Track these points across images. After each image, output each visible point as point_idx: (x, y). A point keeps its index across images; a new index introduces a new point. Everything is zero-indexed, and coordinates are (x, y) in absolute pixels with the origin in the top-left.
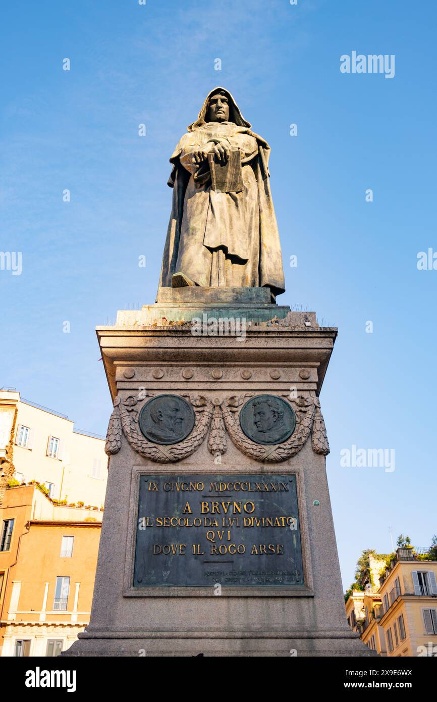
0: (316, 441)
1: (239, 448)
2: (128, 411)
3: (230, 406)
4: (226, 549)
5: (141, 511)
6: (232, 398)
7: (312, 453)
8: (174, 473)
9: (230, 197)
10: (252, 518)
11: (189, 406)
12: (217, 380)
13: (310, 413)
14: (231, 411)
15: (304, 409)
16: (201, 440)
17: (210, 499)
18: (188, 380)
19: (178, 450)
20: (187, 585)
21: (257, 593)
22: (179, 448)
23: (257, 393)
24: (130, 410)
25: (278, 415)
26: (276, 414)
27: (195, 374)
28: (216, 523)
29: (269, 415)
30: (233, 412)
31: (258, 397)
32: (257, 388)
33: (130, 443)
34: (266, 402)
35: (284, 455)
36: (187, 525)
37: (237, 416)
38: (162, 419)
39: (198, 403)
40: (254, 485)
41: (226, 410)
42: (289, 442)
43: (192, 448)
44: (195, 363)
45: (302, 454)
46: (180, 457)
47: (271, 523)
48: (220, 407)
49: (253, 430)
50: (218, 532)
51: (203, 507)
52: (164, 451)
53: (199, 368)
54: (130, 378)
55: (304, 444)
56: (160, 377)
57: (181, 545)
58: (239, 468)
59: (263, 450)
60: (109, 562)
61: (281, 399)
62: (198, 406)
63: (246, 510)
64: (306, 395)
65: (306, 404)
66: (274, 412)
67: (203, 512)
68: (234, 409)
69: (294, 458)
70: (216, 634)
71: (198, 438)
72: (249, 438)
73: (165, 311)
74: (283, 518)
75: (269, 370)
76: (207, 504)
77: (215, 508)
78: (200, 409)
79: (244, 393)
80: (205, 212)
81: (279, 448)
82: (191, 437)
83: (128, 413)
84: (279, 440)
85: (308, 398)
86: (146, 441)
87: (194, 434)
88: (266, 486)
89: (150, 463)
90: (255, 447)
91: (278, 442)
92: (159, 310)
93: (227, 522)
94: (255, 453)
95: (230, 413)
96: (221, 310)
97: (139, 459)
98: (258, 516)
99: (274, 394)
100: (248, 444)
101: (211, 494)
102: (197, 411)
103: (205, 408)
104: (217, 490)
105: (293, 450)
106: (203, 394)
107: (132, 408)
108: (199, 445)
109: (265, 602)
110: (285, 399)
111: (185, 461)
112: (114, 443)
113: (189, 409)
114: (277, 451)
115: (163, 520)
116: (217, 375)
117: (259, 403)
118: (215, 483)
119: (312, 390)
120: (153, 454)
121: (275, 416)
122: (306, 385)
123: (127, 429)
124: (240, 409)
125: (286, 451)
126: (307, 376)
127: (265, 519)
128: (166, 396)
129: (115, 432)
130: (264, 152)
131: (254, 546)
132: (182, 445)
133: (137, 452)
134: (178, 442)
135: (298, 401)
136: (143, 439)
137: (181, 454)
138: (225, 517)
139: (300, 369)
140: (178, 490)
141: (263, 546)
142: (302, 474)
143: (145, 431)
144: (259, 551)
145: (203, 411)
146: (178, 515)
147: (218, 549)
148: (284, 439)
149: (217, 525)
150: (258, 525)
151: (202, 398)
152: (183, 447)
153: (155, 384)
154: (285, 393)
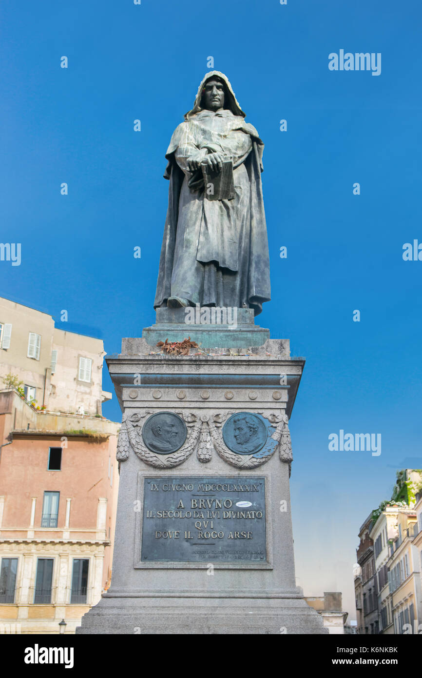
0: (282, 453)
1: (222, 457)
2: (134, 426)
3: (215, 422)
4: (210, 535)
5: (146, 506)
6: (217, 415)
7: (278, 461)
8: (171, 476)
9: (222, 205)
10: (230, 512)
11: (182, 422)
12: (205, 400)
13: (279, 428)
14: (216, 426)
15: (274, 425)
16: (192, 450)
17: (198, 497)
18: (181, 400)
19: (174, 459)
20: (180, 560)
21: (231, 567)
22: (174, 457)
23: (238, 411)
24: (135, 425)
25: (253, 430)
26: (252, 430)
27: (187, 394)
28: (202, 515)
29: (246, 430)
30: (218, 427)
31: (238, 414)
32: (238, 407)
33: (136, 453)
34: (244, 419)
35: (256, 464)
36: (181, 517)
37: (220, 430)
38: (161, 433)
39: (190, 420)
40: (232, 487)
41: (212, 425)
42: (261, 452)
43: (185, 457)
44: (187, 385)
45: (271, 463)
46: (175, 464)
47: (244, 516)
48: (207, 423)
49: (232, 442)
50: (204, 522)
51: (193, 503)
52: (163, 459)
53: (190, 390)
54: (134, 398)
55: (273, 454)
56: (159, 397)
57: (176, 532)
58: (221, 473)
59: (240, 460)
60: (123, 543)
61: (256, 417)
62: (189, 422)
63: (225, 505)
64: (277, 413)
65: (277, 421)
66: (251, 427)
67: (192, 507)
68: (219, 425)
69: (264, 465)
70: (201, 594)
71: (189, 449)
72: (230, 449)
73: (162, 334)
74: (253, 512)
75: (248, 391)
76: (196, 501)
77: (202, 504)
78: (191, 425)
79: (227, 411)
80: (198, 223)
81: (253, 457)
82: (184, 448)
83: (133, 429)
84: (253, 451)
85: (278, 416)
86: (148, 451)
87: (186, 445)
88: (241, 487)
89: (152, 469)
90: (234, 457)
91: (252, 453)
92: (157, 333)
93: (211, 515)
94: (234, 462)
95: (215, 428)
96: (210, 333)
97: (143, 465)
98: (235, 510)
99: (252, 411)
100: (229, 454)
101: (198, 493)
102: (189, 427)
103: (195, 424)
104: (203, 490)
105: (264, 460)
106: (194, 412)
107: (136, 423)
108: (190, 455)
109: (237, 573)
110: (259, 416)
111: (179, 467)
112: (123, 453)
113: (183, 424)
114: (251, 461)
115: (162, 513)
116: (205, 396)
117: (239, 420)
118: (202, 485)
119: (283, 409)
120: (154, 462)
121: (251, 431)
122: (278, 404)
123: (133, 442)
124: (223, 424)
125: (258, 460)
126: (279, 397)
127: (240, 513)
128: (164, 413)
129: (124, 444)
130: (259, 148)
131: (231, 533)
132: (176, 455)
133: (142, 460)
134: (174, 452)
135: (270, 418)
136: (146, 450)
137: (176, 462)
138: (210, 511)
139: (274, 390)
140: (174, 490)
141: (237, 533)
142: (270, 479)
143: (147, 442)
144: (234, 536)
145: (194, 426)
146: (174, 509)
147: (203, 535)
148: (257, 450)
149: (203, 517)
150: (234, 517)
151: (193, 415)
152: (178, 456)
153: (155, 403)
154: (260, 411)
